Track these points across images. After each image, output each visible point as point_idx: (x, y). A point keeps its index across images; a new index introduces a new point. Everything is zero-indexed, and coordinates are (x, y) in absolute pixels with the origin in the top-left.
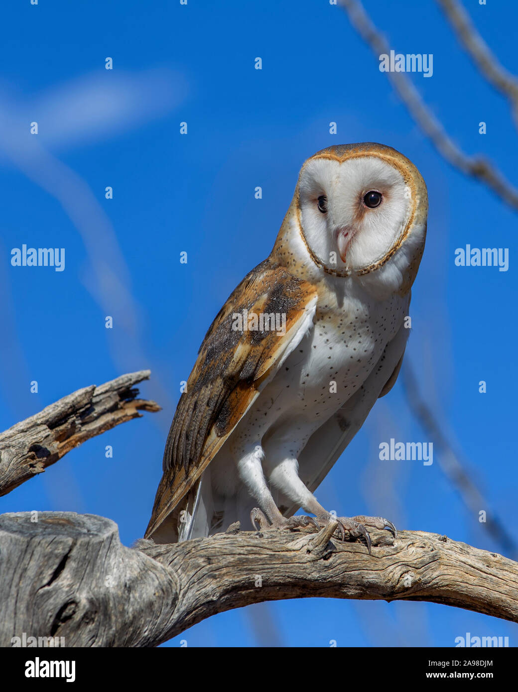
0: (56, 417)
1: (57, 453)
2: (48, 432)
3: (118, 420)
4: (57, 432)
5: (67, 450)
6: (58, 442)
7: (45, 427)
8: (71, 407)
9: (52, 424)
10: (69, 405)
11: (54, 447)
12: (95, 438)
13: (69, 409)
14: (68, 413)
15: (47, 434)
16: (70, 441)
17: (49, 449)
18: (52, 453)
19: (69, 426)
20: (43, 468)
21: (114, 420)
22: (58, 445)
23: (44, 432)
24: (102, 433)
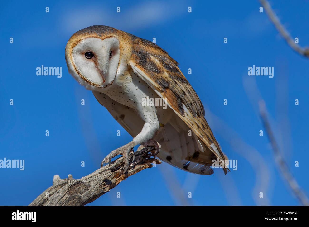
0: (115, 167)
1: (115, 183)
2: (111, 173)
3: (142, 168)
4: (115, 173)
5: (120, 181)
6: (116, 178)
7: (110, 171)
8: (121, 162)
9: (113, 170)
10: (120, 161)
11: (114, 180)
12: (132, 176)
13: (120, 163)
14: (120, 165)
15: (110, 174)
16: (121, 177)
17: (111, 181)
18: (113, 183)
19: (121, 171)
20: (109, 189)
21: (140, 168)
22: (116, 179)
23: (109, 173)
24: (135, 174)
